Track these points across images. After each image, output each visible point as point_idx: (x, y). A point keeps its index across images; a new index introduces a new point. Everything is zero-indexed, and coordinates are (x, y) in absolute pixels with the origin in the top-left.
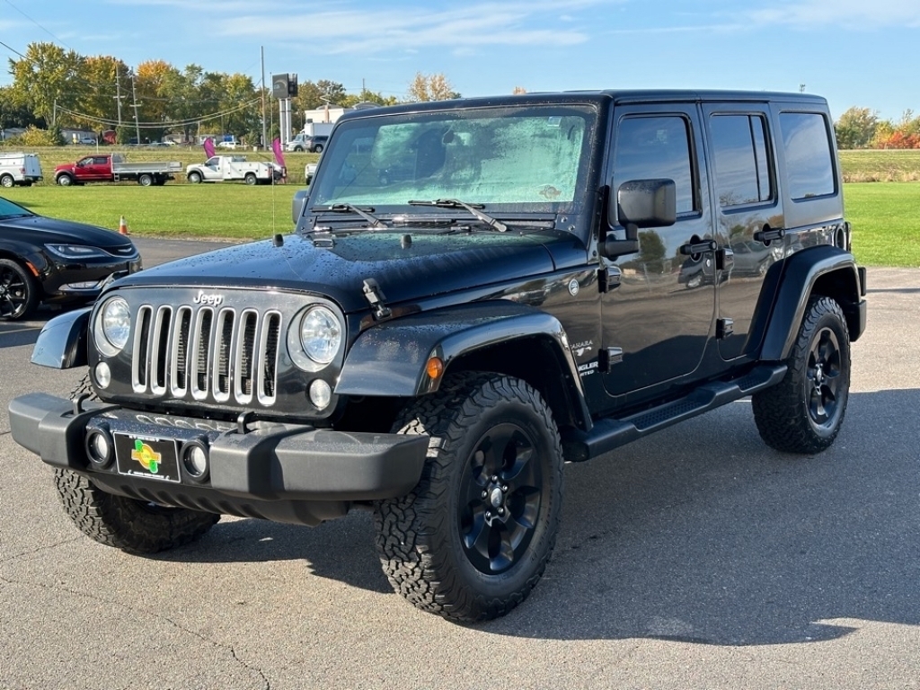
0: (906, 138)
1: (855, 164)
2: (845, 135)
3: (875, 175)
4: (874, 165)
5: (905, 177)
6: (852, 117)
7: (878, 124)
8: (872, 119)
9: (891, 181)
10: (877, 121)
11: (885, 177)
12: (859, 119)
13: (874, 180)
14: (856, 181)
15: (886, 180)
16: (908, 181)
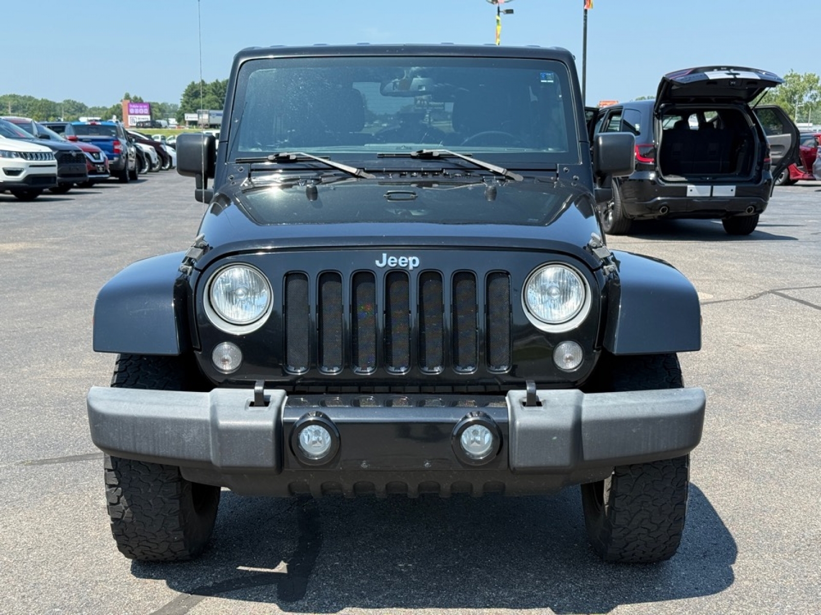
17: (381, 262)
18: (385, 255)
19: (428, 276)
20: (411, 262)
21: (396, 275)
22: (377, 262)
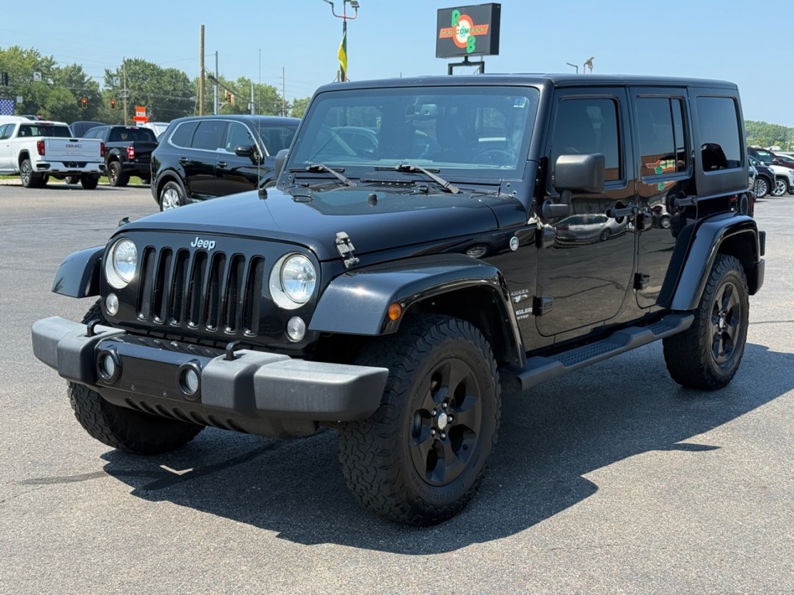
17: (194, 243)
18: (197, 238)
19: (219, 257)
20: (209, 245)
21: (201, 254)
22: (192, 243)
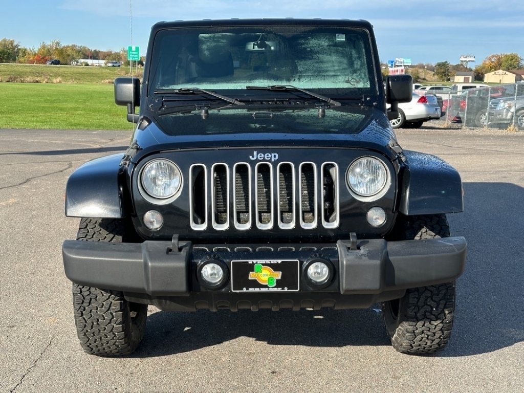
0: (43, 58)
1: (22, 72)
2: (4, 55)
3: (38, 79)
4: (33, 73)
5: (55, 81)
6: (5, 44)
7: (20, 49)
8: (17, 46)
9: (47, 82)
10: (19, 47)
11: (43, 80)
12: (9, 45)
13: (37, 82)
14: (28, 82)
15: (44, 82)
16: (56, 83)
